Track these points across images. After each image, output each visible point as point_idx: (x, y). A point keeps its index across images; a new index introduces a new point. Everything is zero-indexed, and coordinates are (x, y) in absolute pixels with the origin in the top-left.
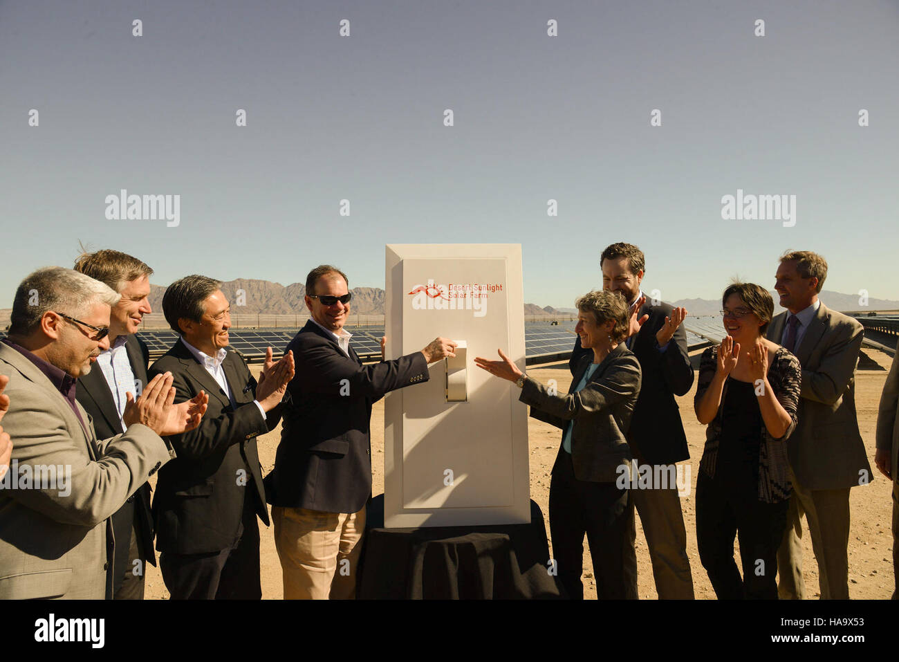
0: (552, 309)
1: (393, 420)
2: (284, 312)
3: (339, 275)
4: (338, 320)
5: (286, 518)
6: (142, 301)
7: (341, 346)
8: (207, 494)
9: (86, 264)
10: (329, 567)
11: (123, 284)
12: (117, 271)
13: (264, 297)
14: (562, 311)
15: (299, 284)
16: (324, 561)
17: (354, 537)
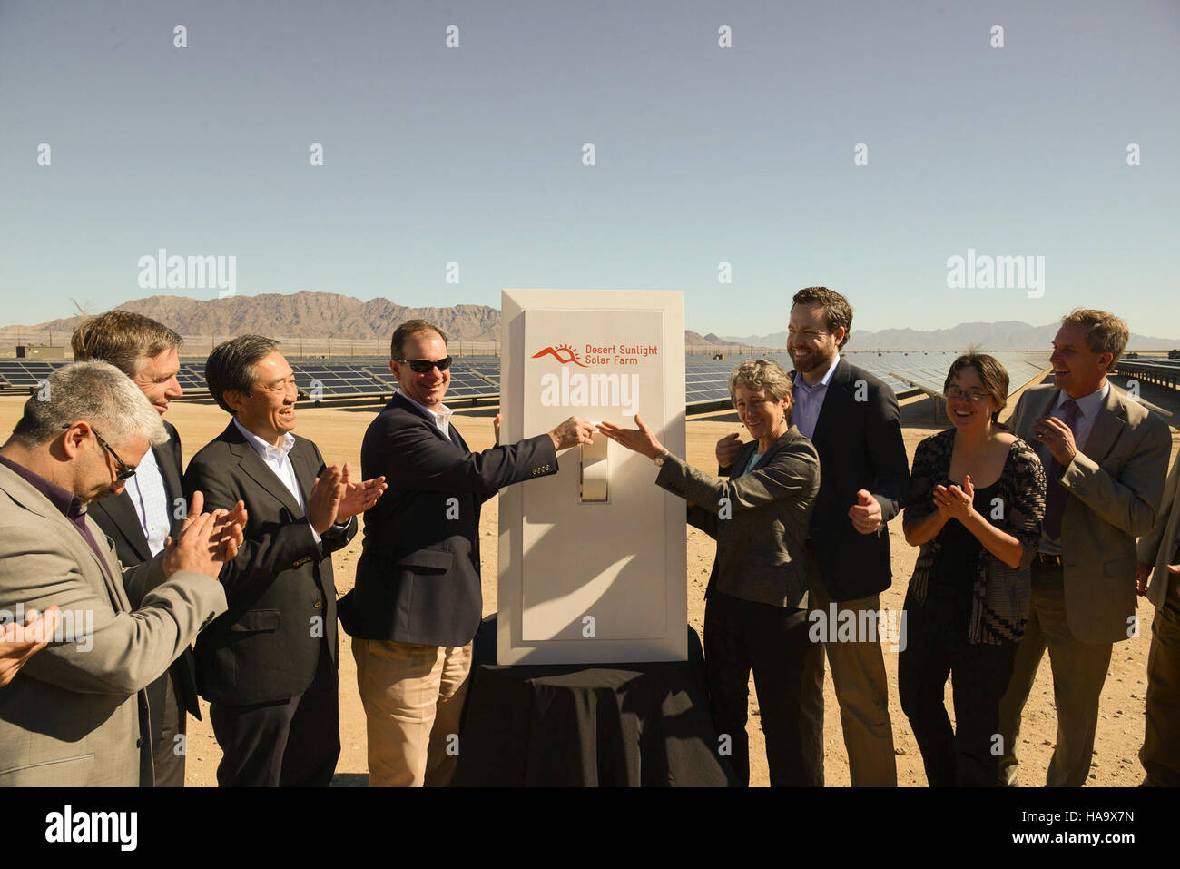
0: (716, 338)
1: (509, 524)
2: (363, 336)
3: (435, 332)
4: (434, 392)
5: (372, 654)
6: (168, 381)
7: (439, 426)
8: (272, 628)
9: (89, 334)
10: (426, 717)
11: (142, 362)
12: (133, 344)
13: (336, 316)
14: (729, 341)
15: (383, 299)
16: (421, 709)
17: (458, 676)
